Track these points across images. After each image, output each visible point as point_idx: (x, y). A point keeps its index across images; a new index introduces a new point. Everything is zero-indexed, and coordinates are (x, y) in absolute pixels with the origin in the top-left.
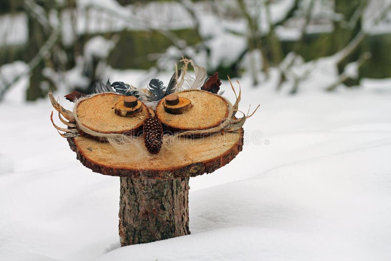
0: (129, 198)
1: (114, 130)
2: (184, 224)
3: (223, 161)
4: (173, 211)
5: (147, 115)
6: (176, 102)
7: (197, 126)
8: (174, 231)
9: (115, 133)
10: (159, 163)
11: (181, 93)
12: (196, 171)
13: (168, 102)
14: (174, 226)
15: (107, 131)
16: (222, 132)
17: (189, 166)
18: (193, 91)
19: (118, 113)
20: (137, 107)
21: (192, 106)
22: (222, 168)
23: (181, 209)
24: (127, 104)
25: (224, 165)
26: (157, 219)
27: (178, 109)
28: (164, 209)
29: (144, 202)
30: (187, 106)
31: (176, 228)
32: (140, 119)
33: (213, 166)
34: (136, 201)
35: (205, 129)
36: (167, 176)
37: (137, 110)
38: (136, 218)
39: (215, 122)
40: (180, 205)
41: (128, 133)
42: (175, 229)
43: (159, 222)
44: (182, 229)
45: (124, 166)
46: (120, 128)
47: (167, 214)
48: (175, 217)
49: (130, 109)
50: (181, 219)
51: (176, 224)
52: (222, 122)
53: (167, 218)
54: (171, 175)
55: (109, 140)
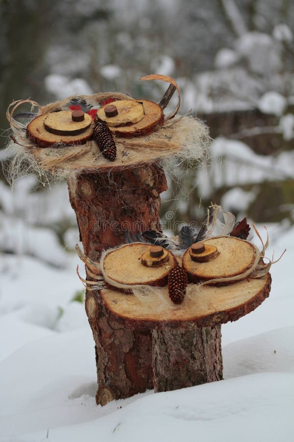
0: (160, 348)
1: (139, 281)
2: (217, 373)
3: (247, 309)
4: (204, 360)
5: (173, 264)
6: (203, 250)
7: (222, 274)
9: (140, 284)
10: (183, 313)
11: (209, 241)
12: (220, 320)
13: (195, 251)
14: (206, 374)
15: (132, 282)
16: (249, 278)
17: (212, 315)
18: (221, 237)
19: (144, 263)
20: (163, 257)
21: (218, 254)
22: (247, 316)
23: (212, 357)
24: (153, 255)
25: (249, 312)
26: (187, 369)
27: (204, 257)
28: (195, 358)
29: (174, 351)
30: (213, 253)
32: (166, 269)
33: (237, 314)
34: (166, 351)
35: (230, 276)
36: (190, 325)
37: (162, 260)
39: (241, 269)
40: (211, 353)
41: (153, 284)
42: (207, 378)
43: (190, 371)
45: (148, 317)
46: (146, 279)
47: (198, 363)
48: (206, 365)
49: (155, 259)
50: (213, 368)
51: (208, 373)
52: (248, 268)
53: (198, 367)
54: (194, 325)
55: (134, 291)
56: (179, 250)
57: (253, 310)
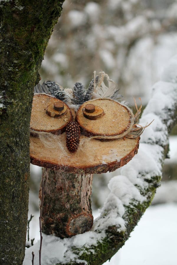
0: (49, 175)
1: (44, 129)
2: (88, 198)
3: (122, 163)
4: (81, 189)
5: (70, 118)
7: (106, 133)
8: (80, 203)
9: (45, 131)
10: (74, 161)
11: (97, 101)
12: (102, 170)
13: (87, 110)
14: (80, 199)
15: (38, 129)
17: (98, 166)
18: (106, 99)
19: (48, 114)
20: (64, 111)
23: (86, 187)
24: (56, 109)
25: (123, 166)
26: (68, 194)
27: (94, 117)
28: (74, 187)
29: (60, 180)
30: (101, 114)
31: (82, 201)
33: (115, 167)
34: (54, 179)
36: (80, 172)
37: (63, 114)
38: (53, 191)
39: (120, 130)
40: (86, 184)
42: (80, 201)
43: (69, 196)
44: (86, 202)
46: (49, 128)
47: (76, 191)
48: (82, 193)
49: (57, 113)
50: (86, 194)
51: (82, 198)
52: (125, 131)
53: (76, 193)
54: (83, 172)
55: (40, 137)
56: (73, 104)
57: (126, 164)
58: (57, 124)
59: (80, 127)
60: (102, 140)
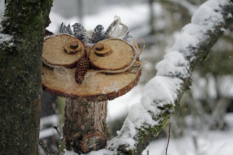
1: (59, 63)
2: (101, 121)
4: (94, 114)
6: (102, 49)
8: (94, 125)
9: (59, 65)
11: (109, 41)
12: (102, 99)
14: (94, 122)
15: (54, 63)
16: (127, 72)
17: (97, 96)
19: (65, 51)
20: (77, 49)
21: (112, 52)
22: (120, 97)
23: (99, 112)
24: (72, 47)
25: (121, 95)
26: (83, 118)
27: (102, 54)
28: (88, 112)
30: (108, 52)
31: (95, 123)
32: (78, 57)
33: (113, 96)
34: (72, 104)
35: (115, 70)
36: (83, 100)
38: (71, 115)
39: (123, 65)
40: (99, 110)
41: (67, 66)
42: (94, 124)
43: (84, 119)
44: (99, 124)
46: (64, 63)
47: (90, 115)
48: (95, 117)
49: (72, 50)
50: (99, 118)
51: (95, 121)
52: (126, 66)
53: (89, 117)
54: (86, 100)
55: (55, 69)
57: (125, 94)
58: (71, 60)
59: (90, 63)
60: (107, 74)
